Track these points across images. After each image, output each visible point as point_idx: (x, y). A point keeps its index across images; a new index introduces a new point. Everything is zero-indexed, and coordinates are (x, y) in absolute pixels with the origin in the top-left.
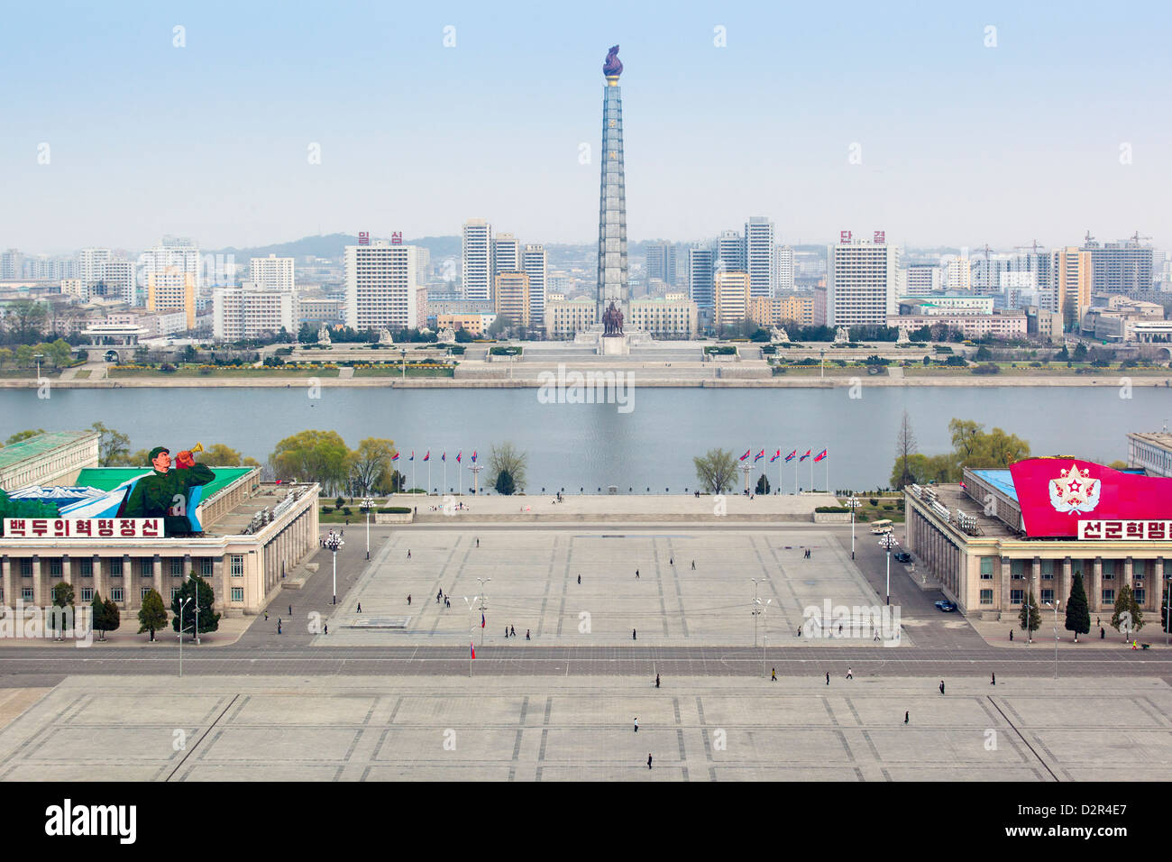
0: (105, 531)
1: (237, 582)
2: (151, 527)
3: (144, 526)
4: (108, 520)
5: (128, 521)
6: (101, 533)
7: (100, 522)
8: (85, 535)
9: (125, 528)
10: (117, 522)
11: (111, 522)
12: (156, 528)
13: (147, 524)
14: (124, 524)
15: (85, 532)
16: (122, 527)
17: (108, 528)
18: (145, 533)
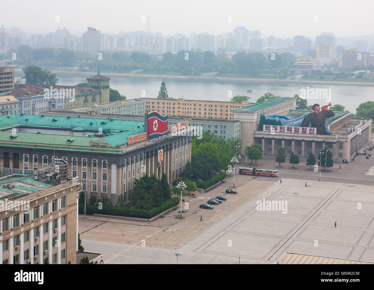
0: (297, 131)
1: (341, 151)
2: (312, 131)
3: (310, 130)
4: (297, 127)
5: (304, 128)
6: (295, 131)
7: (295, 128)
8: (290, 132)
9: (303, 130)
10: (301, 128)
11: (299, 128)
12: (314, 131)
13: (311, 130)
14: (303, 129)
15: (290, 131)
16: (302, 130)
17: (297, 130)
18: (310, 132)
